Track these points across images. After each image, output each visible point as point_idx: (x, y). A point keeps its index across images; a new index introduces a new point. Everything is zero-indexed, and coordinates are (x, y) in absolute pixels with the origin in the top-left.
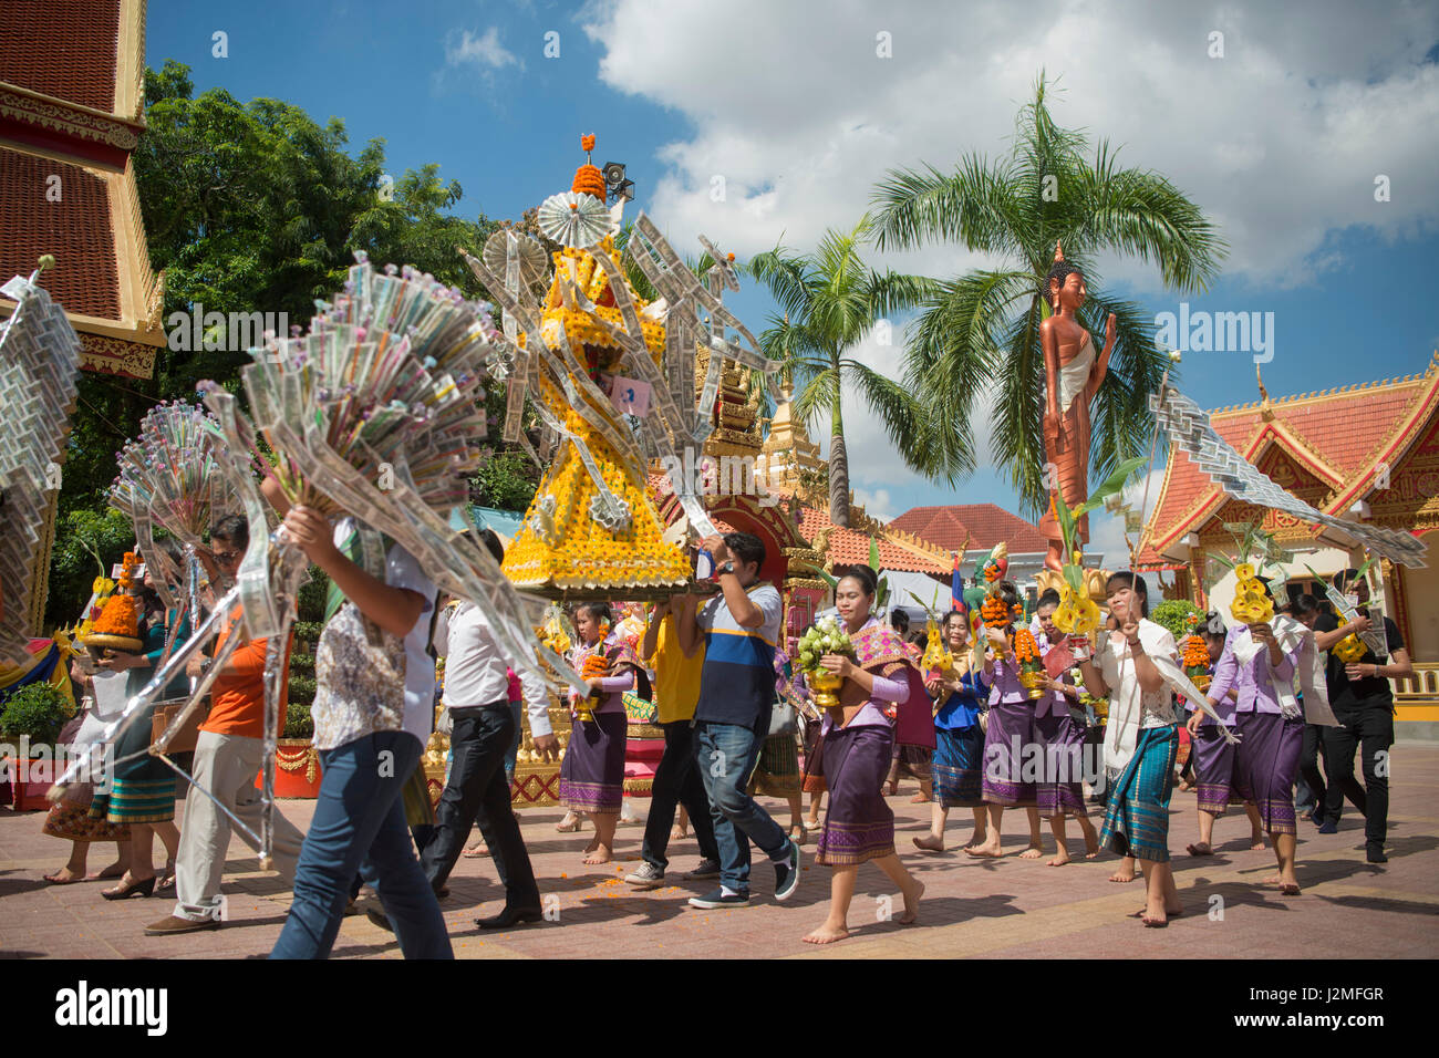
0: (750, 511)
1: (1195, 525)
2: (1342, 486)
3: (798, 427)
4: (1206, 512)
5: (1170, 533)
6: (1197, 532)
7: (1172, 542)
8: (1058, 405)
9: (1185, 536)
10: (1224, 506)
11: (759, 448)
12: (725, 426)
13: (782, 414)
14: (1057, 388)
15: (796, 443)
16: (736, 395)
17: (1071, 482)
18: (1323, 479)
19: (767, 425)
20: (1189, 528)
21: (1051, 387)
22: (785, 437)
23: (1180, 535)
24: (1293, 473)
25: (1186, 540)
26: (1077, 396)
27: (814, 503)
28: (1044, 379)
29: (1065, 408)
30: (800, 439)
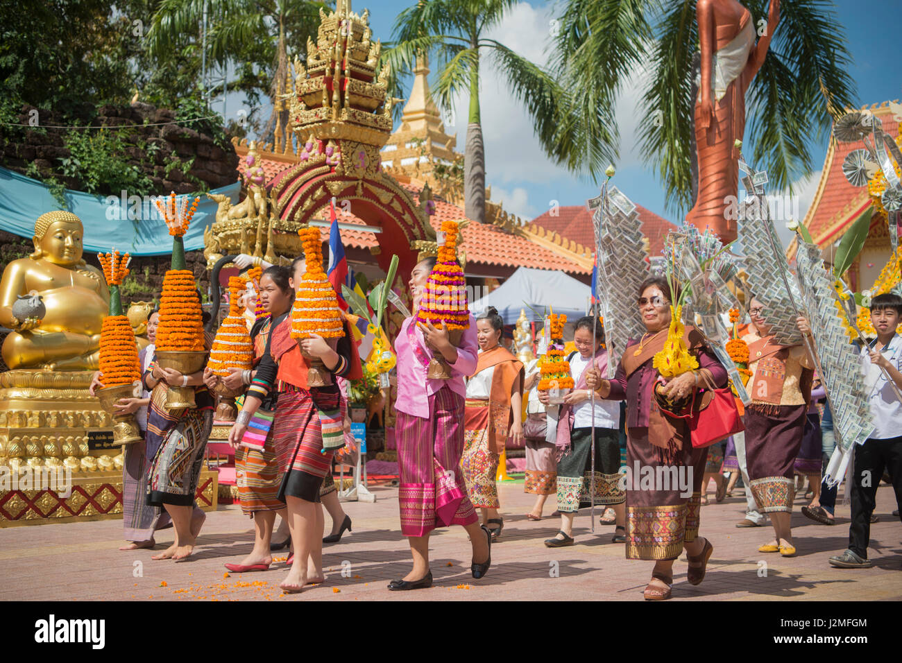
0: (378, 200)
3: (432, 117)
5: (824, 235)
8: (712, 92)
9: (839, 238)
11: (389, 131)
12: (352, 105)
13: (416, 101)
14: (712, 73)
15: (430, 134)
16: (363, 71)
17: (720, 176)
19: (397, 109)
21: (706, 72)
22: (419, 126)
23: (833, 239)
26: (733, 83)
27: (448, 197)
28: (698, 64)
29: (720, 95)
30: (436, 130)
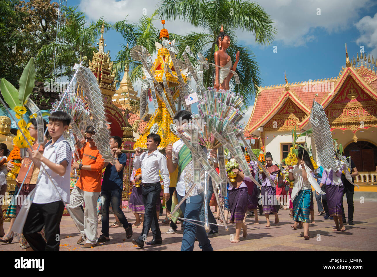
0: (111, 113)
1: (262, 124)
2: (309, 113)
3: (130, 84)
4: (266, 120)
5: (254, 127)
6: (263, 127)
7: (255, 129)
8: (219, 81)
9: (259, 128)
10: (272, 118)
11: (115, 91)
12: (103, 82)
13: (124, 80)
14: (219, 75)
15: (129, 91)
16: (107, 71)
18: (304, 110)
19: (118, 83)
20: (260, 125)
21: (217, 75)
22: (125, 88)
23: (257, 127)
24: (294, 108)
25: (259, 129)
26: (225, 78)
27: (134, 112)
28: (215, 72)
29: (221, 82)
30: (131, 89)
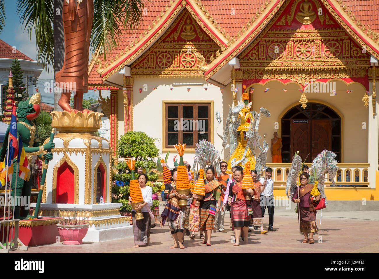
1: (129, 62)
2: (226, 46)
4: (137, 53)
6: (129, 66)
7: (113, 72)
9: (122, 69)
10: (149, 49)
18: (213, 37)
20: (126, 63)
23: (119, 68)
24: (195, 31)
25: (123, 72)
29: (80, 1)
